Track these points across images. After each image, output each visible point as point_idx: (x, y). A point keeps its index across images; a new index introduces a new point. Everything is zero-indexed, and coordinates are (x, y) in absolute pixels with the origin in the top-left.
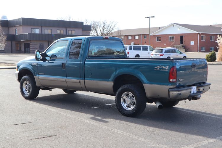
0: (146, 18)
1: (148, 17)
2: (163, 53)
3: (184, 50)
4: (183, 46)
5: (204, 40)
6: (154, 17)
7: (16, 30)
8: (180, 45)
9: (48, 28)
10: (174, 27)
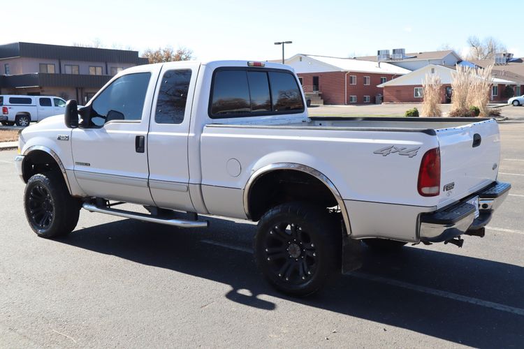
0: (276, 44)
1: (280, 43)
3: (322, 101)
4: (320, 95)
5: (354, 83)
6: (291, 42)
7: (7, 66)
8: (315, 93)
9: (71, 63)
10: (301, 60)
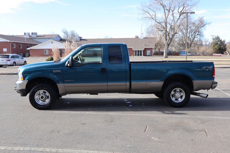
2: (10, 58)
